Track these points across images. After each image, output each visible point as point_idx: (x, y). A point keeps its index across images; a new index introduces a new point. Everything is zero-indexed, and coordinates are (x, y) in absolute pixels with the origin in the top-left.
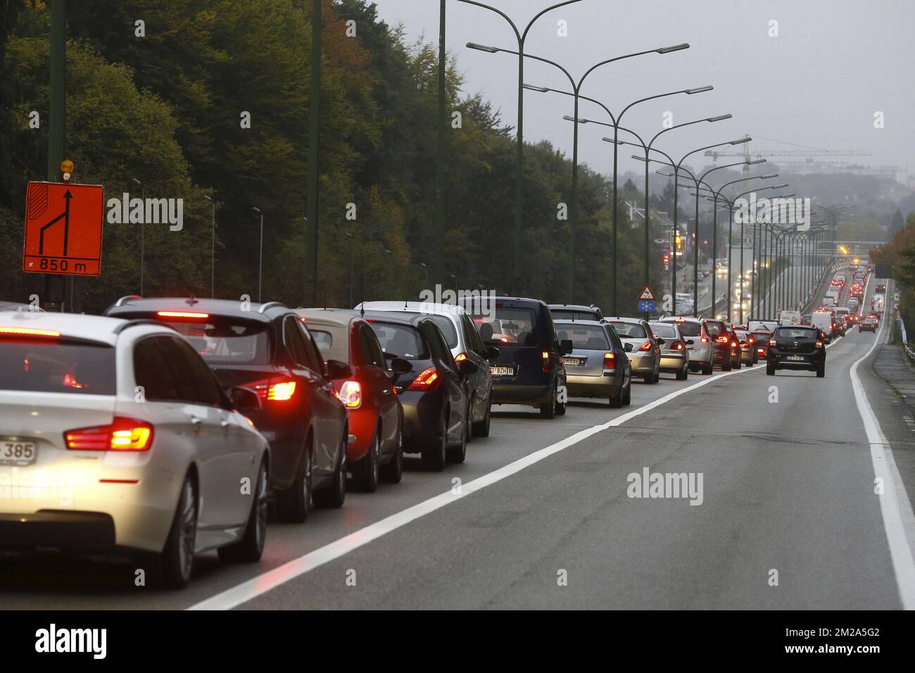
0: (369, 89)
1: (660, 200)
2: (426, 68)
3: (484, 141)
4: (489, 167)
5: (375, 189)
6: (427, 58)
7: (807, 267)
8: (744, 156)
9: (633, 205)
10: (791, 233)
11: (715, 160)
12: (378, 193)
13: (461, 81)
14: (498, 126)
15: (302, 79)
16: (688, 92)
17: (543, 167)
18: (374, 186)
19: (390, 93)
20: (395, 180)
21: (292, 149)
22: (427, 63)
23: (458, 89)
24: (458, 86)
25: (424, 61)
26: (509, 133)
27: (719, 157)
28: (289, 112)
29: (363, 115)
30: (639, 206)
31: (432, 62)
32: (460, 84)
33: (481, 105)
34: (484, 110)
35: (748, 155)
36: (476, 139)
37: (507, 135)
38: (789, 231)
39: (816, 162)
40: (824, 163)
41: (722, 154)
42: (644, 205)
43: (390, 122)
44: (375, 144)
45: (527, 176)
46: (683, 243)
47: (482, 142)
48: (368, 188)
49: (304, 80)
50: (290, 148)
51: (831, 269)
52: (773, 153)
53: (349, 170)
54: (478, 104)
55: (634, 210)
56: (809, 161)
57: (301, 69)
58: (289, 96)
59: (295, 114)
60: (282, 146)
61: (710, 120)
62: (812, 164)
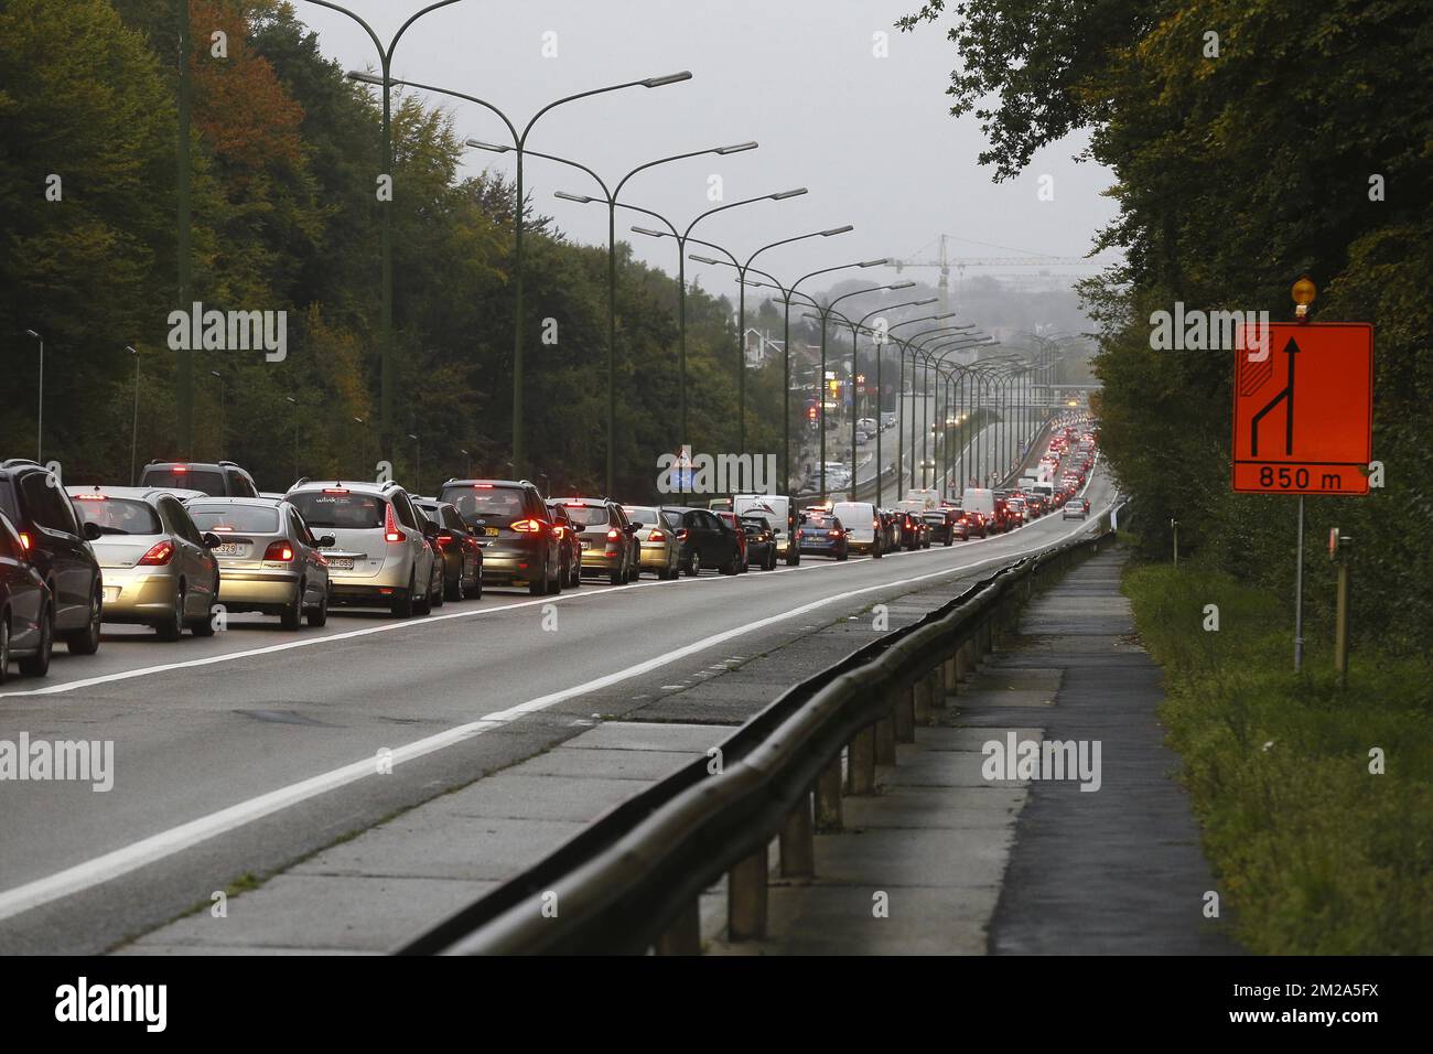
0: (304, 159)
1: (811, 328)
2: (407, 131)
3: (497, 239)
4: (504, 277)
5: (315, 308)
6: (411, 116)
7: (1027, 424)
8: (940, 266)
9: (765, 336)
10: (974, 371)
11: (899, 272)
12: (320, 314)
13: (460, 151)
14: (529, 216)
15: (135, 134)
16: (720, 152)
17: (592, 278)
18: (314, 304)
19: (342, 166)
20: (350, 295)
21: (113, 242)
22: (411, 125)
23: (457, 162)
24: (457, 158)
25: (406, 120)
26: (544, 226)
27: (905, 268)
28: (110, 186)
29: (293, 199)
30: (774, 336)
31: (418, 122)
32: (459, 155)
33: (503, 186)
34: (506, 195)
35: (945, 265)
36: (485, 236)
37: (542, 230)
38: (972, 368)
39: (1054, 276)
40: (1064, 276)
41: (908, 263)
42: (783, 336)
43: (337, 209)
44: (314, 242)
45: (564, 292)
46: (840, 390)
47: (494, 241)
48: (305, 308)
49: (138, 136)
50: (110, 239)
51: (1050, 425)
52: (982, 262)
53: (269, 280)
54: (499, 184)
55: (765, 342)
56: (1044, 273)
57: (133, 119)
58: (111, 161)
59: (120, 187)
60: (100, 237)
61: (775, 197)
62: (1048, 278)
